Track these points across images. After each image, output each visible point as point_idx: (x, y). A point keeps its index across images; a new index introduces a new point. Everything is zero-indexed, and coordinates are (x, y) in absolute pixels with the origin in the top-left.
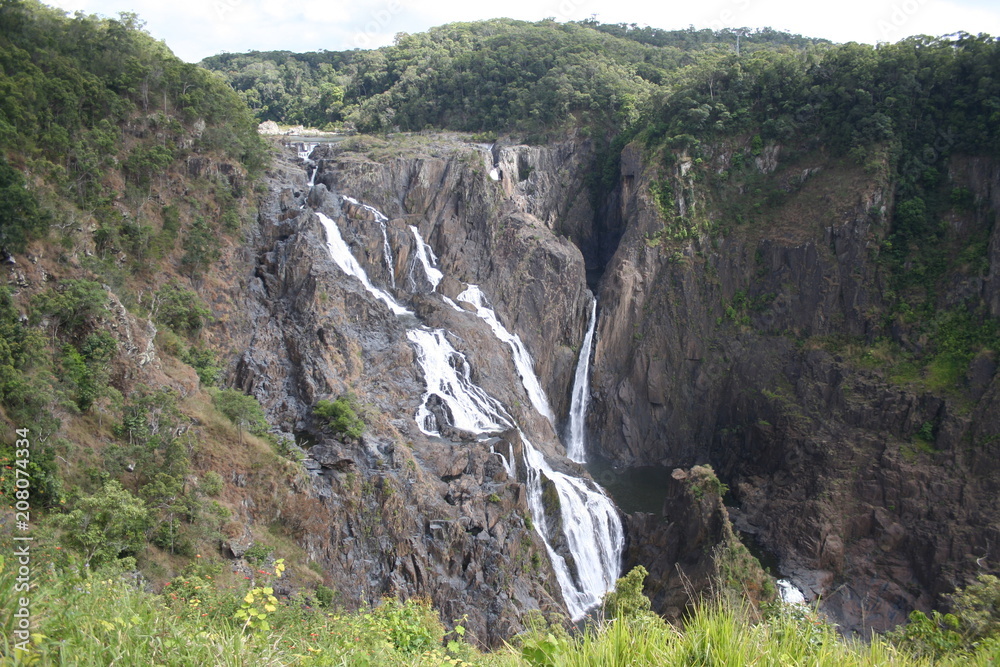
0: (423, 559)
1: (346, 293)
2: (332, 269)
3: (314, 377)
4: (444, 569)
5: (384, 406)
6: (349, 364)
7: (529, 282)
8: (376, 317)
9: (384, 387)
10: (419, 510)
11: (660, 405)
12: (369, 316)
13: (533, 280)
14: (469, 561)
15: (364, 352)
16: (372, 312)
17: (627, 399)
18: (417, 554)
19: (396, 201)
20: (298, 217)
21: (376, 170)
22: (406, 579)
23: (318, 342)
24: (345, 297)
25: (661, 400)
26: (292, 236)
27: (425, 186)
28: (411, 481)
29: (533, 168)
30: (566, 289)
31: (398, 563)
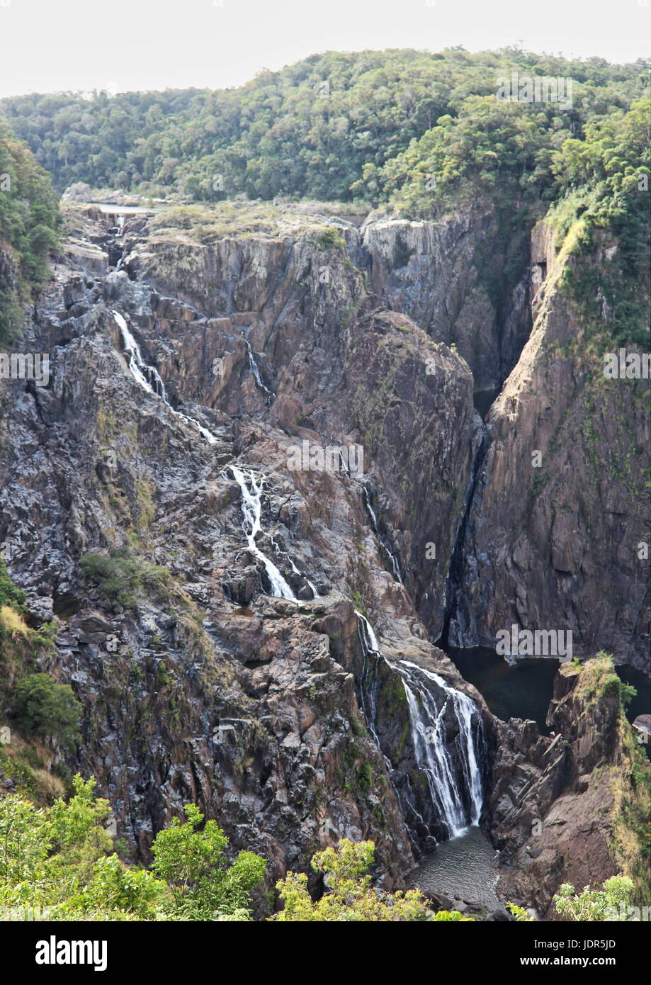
0: (206, 770)
1: (141, 416)
2: (123, 384)
3: (85, 525)
4: (235, 783)
5: (178, 565)
6: (136, 511)
7: (393, 404)
8: (179, 448)
9: (180, 541)
10: (206, 704)
11: (567, 574)
12: (170, 447)
13: (399, 403)
14: (270, 774)
15: (157, 495)
16: (174, 442)
17: (523, 564)
18: (199, 762)
19: (223, 294)
20: (85, 316)
21: (197, 254)
22: (181, 793)
23: (95, 479)
24: (138, 421)
25: (570, 567)
26: (74, 340)
27: (261, 276)
28: (197, 666)
29: (414, 251)
30: (444, 415)
31: (172, 773)
